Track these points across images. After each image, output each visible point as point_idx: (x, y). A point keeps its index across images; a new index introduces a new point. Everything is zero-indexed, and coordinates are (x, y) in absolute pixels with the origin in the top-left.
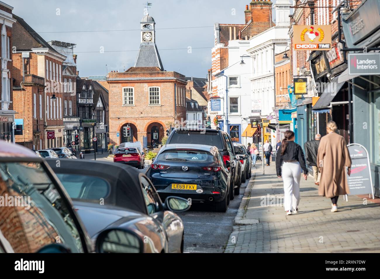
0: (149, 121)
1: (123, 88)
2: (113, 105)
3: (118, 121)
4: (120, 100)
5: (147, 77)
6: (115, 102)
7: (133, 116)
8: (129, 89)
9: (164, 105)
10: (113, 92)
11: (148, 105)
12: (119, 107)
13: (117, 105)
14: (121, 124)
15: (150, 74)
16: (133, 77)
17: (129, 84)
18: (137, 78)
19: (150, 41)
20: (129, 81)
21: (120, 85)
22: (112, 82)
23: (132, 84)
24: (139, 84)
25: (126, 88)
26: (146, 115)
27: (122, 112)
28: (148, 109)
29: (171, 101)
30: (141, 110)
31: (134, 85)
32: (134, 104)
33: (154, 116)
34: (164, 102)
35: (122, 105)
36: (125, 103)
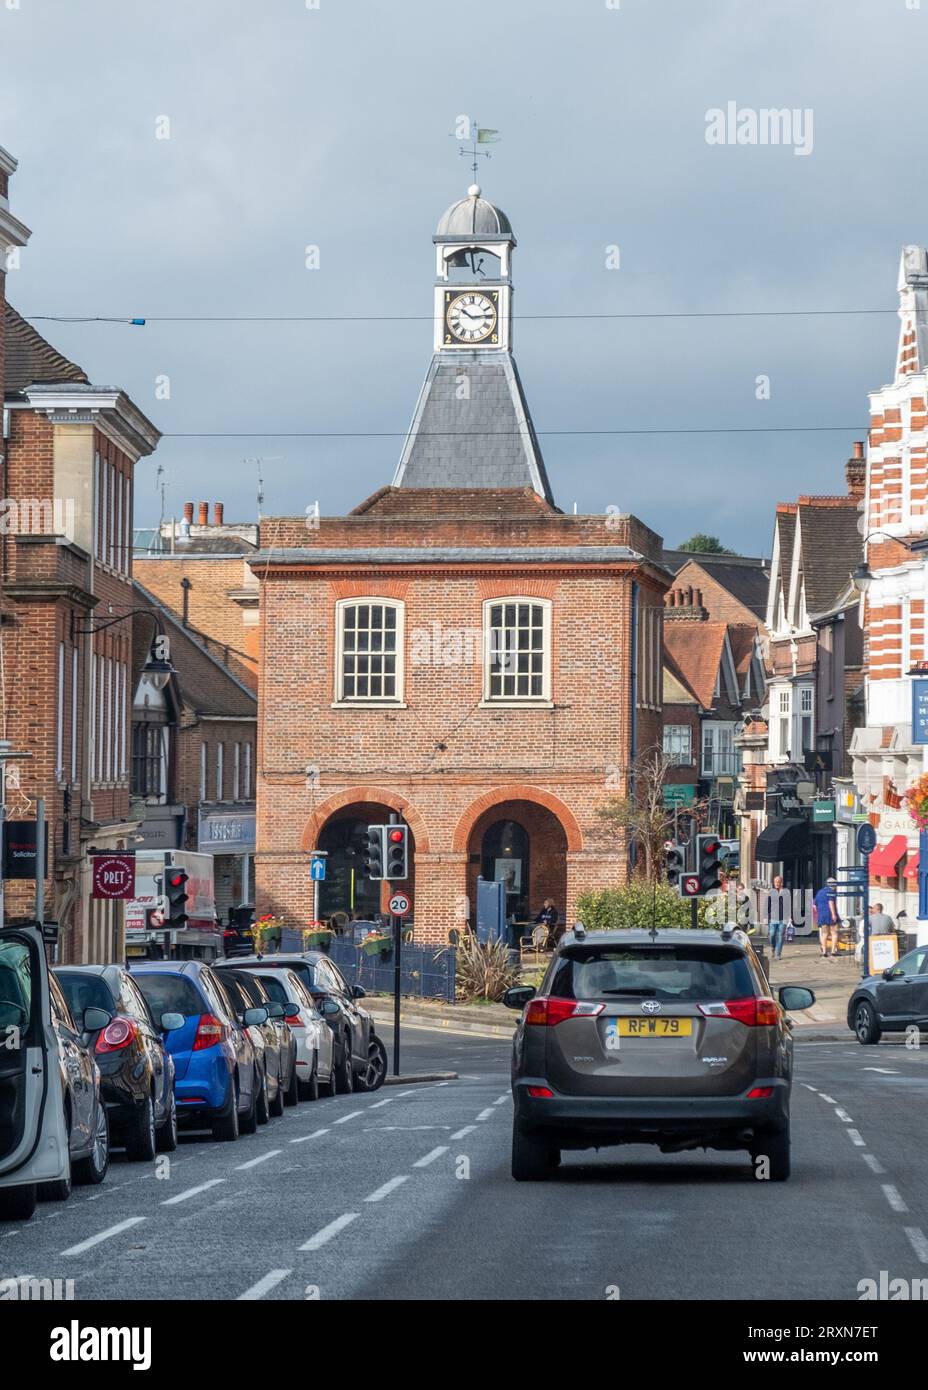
1: (342, 606)
2: (278, 700)
3: (306, 791)
4: (321, 671)
5: (479, 545)
6: (293, 686)
7: (393, 763)
8: (377, 611)
9: (569, 702)
11: (482, 704)
12: (316, 710)
13: (301, 703)
14: (324, 807)
15: (496, 530)
16: (397, 545)
17: (377, 585)
18: (422, 550)
20: (377, 568)
21: (324, 588)
22: (280, 569)
23: (390, 583)
24: (430, 585)
25: (356, 602)
26: (466, 760)
27: (332, 737)
28: (477, 723)
29: (608, 684)
30: (440, 728)
31: (405, 588)
32: (401, 699)
33: (513, 763)
34: (571, 688)
35: (332, 700)
36: (348, 690)
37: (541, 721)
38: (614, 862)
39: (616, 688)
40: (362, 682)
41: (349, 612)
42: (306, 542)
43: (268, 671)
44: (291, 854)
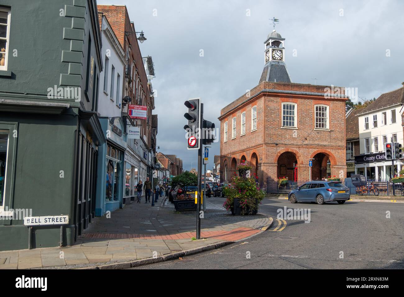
0: (316, 150)
1: (282, 104)
2: (268, 126)
3: (275, 148)
4: (278, 119)
5: (313, 92)
6: (272, 122)
7: (295, 142)
8: (291, 106)
9: (333, 130)
10: (269, 109)
11: (315, 129)
12: (277, 128)
13: (274, 127)
14: (279, 152)
15: (317, 89)
16: (295, 90)
17: (291, 99)
18: (301, 92)
20: (292, 95)
21: (279, 99)
22: (270, 94)
23: (294, 99)
24: (302, 100)
25: (286, 103)
26: (311, 142)
27: (281, 135)
28: (313, 134)
29: (341, 126)
30: (306, 134)
31: (297, 101)
33: (322, 143)
34: (334, 127)
35: (281, 126)
36: (284, 124)
37: (327, 134)
38: (344, 168)
39: (343, 127)
40: (287, 122)
41: (284, 106)
42: (274, 88)
43: (266, 118)
44: (272, 163)
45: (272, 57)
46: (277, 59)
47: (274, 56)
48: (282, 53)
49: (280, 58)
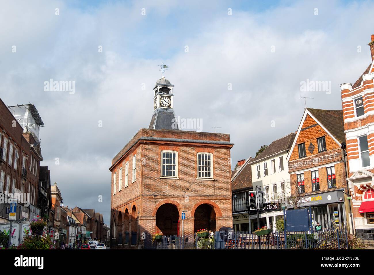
0: (199, 201)
1: (162, 152)
2: (146, 176)
3: (153, 200)
4: (157, 169)
5: (195, 139)
6: (150, 172)
7: (176, 193)
8: (171, 154)
9: (217, 179)
11: (197, 179)
12: (156, 179)
13: (152, 177)
14: (158, 204)
15: (199, 136)
16: (176, 138)
17: (171, 147)
18: (182, 139)
19: (169, 107)
20: (172, 143)
21: (158, 147)
22: (147, 141)
23: (174, 147)
25: (166, 152)
26: (193, 193)
27: (160, 186)
28: (196, 184)
29: (227, 175)
30: (187, 184)
31: (178, 149)
32: (177, 177)
33: (205, 194)
34: (218, 176)
35: (160, 176)
36: (164, 174)
37: (211, 184)
38: (230, 220)
39: (228, 176)
40: (167, 172)
41: (164, 154)
42: (153, 136)
43: (144, 168)
44: (150, 217)
45: (160, 104)
46: (165, 105)
47: (162, 103)
48: (171, 99)
49: (168, 105)
